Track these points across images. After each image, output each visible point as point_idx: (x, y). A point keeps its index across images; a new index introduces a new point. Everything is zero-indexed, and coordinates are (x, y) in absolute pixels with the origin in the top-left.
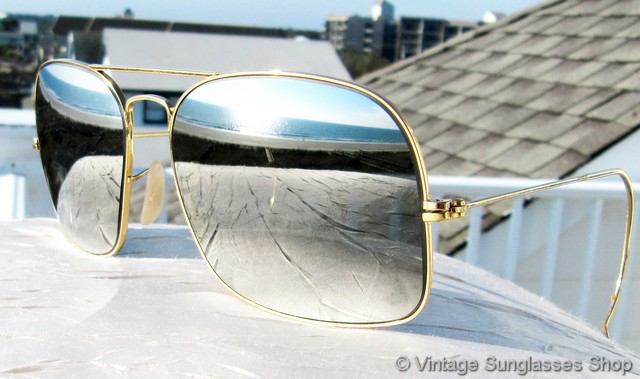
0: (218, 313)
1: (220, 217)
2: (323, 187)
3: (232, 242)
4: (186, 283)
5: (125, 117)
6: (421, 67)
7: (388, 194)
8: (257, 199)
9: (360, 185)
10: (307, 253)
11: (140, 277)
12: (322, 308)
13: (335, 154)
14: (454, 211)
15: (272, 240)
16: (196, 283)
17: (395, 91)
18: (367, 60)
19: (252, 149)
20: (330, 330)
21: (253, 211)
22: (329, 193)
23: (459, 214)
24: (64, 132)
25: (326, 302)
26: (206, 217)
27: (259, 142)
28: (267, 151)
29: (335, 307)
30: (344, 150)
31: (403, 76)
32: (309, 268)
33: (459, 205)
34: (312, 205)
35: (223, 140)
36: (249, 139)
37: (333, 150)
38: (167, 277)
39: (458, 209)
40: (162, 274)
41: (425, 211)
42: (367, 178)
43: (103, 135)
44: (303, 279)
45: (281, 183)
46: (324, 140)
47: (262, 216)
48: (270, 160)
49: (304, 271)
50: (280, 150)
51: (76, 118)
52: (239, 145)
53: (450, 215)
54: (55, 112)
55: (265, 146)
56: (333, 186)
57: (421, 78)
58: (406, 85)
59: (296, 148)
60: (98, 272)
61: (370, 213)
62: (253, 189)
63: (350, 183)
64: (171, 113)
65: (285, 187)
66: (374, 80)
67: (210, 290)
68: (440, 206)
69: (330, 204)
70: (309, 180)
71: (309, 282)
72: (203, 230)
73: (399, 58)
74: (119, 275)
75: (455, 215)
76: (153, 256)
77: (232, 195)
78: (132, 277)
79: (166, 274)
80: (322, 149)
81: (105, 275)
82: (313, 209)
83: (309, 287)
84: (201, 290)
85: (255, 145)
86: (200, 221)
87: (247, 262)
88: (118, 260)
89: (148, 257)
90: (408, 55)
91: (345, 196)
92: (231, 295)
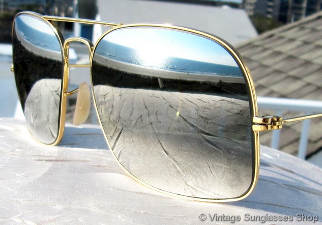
0: (113, 187)
1: (124, 123)
2: (193, 105)
3: (131, 140)
4: (98, 166)
5: (63, 52)
6: (302, 29)
7: (237, 112)
8: (149, 111)
9: (218, 105)
10: (179, 150)
11: (67, 161)
12: (186, 187)
13: (205, 83)
14: (275, 124)
15: (157, 141)
16: (105, 167)
17: (284, 43)
18: (269, 23)
19: (149, 78)
20: (190, 202)
21: (147, 120)
22: (198, 110)
23: (278, 126)
24: (29, 62)
25: (190, 183)
26: (115, 123)
27: (154, 74)
28: (159, 80)
29: (195, 187)
30: (211, 81)
31: (290, 34)
32: (179, 160)
33: (278, 120)
34: (185, 117)
35: (130, 71)
36: (148, 71)
37: (203, 80)
38: (86, 161)
39: (277, 123)
40: (83, 159)
41: (254, 124)
42: (224, 100)
43: (54, 65)
44: (175, 166)
45: (165, 101)
46: (198, 74)
47: (151, 124)
48: (161, 86)
49: (176, 162)
50: (168, 79)
51: (36, 53)
52: (140, 75)
53: (272, 127)
54: (23, 48)
55: (158, 76)
56: (200, 104)
57: (302, 36)
58: (292, 40)
59: (179, 79)
60: (40, 156)
61: (223, 124)
62: (147, 105)
63: (212, 103)
64: (92, 50)
65: (168, 104)
66: (271, 36)
67: (113, 171)
68: (265, 120)
69: (197, 117)
70: (185, 100)
71: (179, 169)
72: (113, 131)
73: (290, 22)
74: (53, 159)
75: (275, 127)
76: (82, 147)
77: (133, 109)
78: (62, 161)
79: (86, 159)
80: (197, 80)
81: (43, 158)
82: (185, 120)
83: (179, 172)
84: (106, 171)
85: (151, 75)
86: (111, 125)
87: (139, 154)
88: (57, 149)
89: (78, 147)
90: (296, 20)
91: (208, 112)
92: (128, 175)
